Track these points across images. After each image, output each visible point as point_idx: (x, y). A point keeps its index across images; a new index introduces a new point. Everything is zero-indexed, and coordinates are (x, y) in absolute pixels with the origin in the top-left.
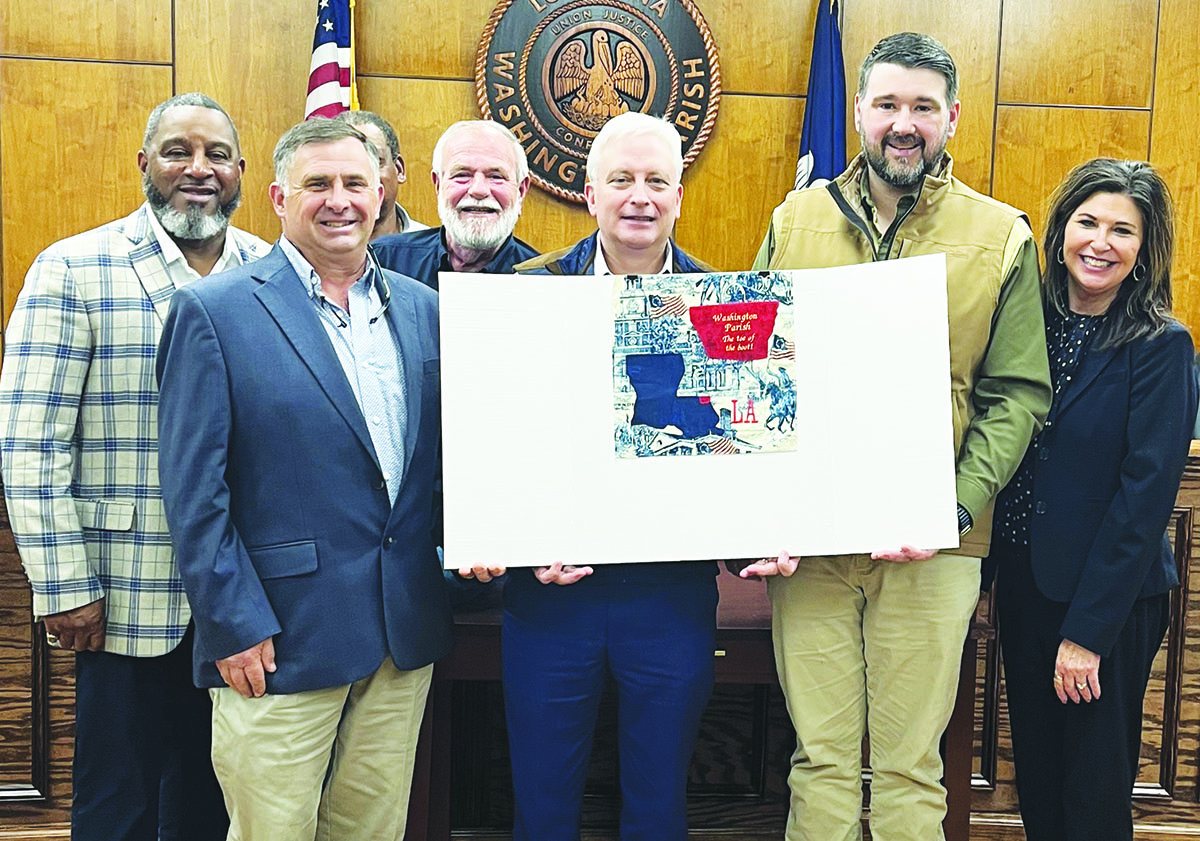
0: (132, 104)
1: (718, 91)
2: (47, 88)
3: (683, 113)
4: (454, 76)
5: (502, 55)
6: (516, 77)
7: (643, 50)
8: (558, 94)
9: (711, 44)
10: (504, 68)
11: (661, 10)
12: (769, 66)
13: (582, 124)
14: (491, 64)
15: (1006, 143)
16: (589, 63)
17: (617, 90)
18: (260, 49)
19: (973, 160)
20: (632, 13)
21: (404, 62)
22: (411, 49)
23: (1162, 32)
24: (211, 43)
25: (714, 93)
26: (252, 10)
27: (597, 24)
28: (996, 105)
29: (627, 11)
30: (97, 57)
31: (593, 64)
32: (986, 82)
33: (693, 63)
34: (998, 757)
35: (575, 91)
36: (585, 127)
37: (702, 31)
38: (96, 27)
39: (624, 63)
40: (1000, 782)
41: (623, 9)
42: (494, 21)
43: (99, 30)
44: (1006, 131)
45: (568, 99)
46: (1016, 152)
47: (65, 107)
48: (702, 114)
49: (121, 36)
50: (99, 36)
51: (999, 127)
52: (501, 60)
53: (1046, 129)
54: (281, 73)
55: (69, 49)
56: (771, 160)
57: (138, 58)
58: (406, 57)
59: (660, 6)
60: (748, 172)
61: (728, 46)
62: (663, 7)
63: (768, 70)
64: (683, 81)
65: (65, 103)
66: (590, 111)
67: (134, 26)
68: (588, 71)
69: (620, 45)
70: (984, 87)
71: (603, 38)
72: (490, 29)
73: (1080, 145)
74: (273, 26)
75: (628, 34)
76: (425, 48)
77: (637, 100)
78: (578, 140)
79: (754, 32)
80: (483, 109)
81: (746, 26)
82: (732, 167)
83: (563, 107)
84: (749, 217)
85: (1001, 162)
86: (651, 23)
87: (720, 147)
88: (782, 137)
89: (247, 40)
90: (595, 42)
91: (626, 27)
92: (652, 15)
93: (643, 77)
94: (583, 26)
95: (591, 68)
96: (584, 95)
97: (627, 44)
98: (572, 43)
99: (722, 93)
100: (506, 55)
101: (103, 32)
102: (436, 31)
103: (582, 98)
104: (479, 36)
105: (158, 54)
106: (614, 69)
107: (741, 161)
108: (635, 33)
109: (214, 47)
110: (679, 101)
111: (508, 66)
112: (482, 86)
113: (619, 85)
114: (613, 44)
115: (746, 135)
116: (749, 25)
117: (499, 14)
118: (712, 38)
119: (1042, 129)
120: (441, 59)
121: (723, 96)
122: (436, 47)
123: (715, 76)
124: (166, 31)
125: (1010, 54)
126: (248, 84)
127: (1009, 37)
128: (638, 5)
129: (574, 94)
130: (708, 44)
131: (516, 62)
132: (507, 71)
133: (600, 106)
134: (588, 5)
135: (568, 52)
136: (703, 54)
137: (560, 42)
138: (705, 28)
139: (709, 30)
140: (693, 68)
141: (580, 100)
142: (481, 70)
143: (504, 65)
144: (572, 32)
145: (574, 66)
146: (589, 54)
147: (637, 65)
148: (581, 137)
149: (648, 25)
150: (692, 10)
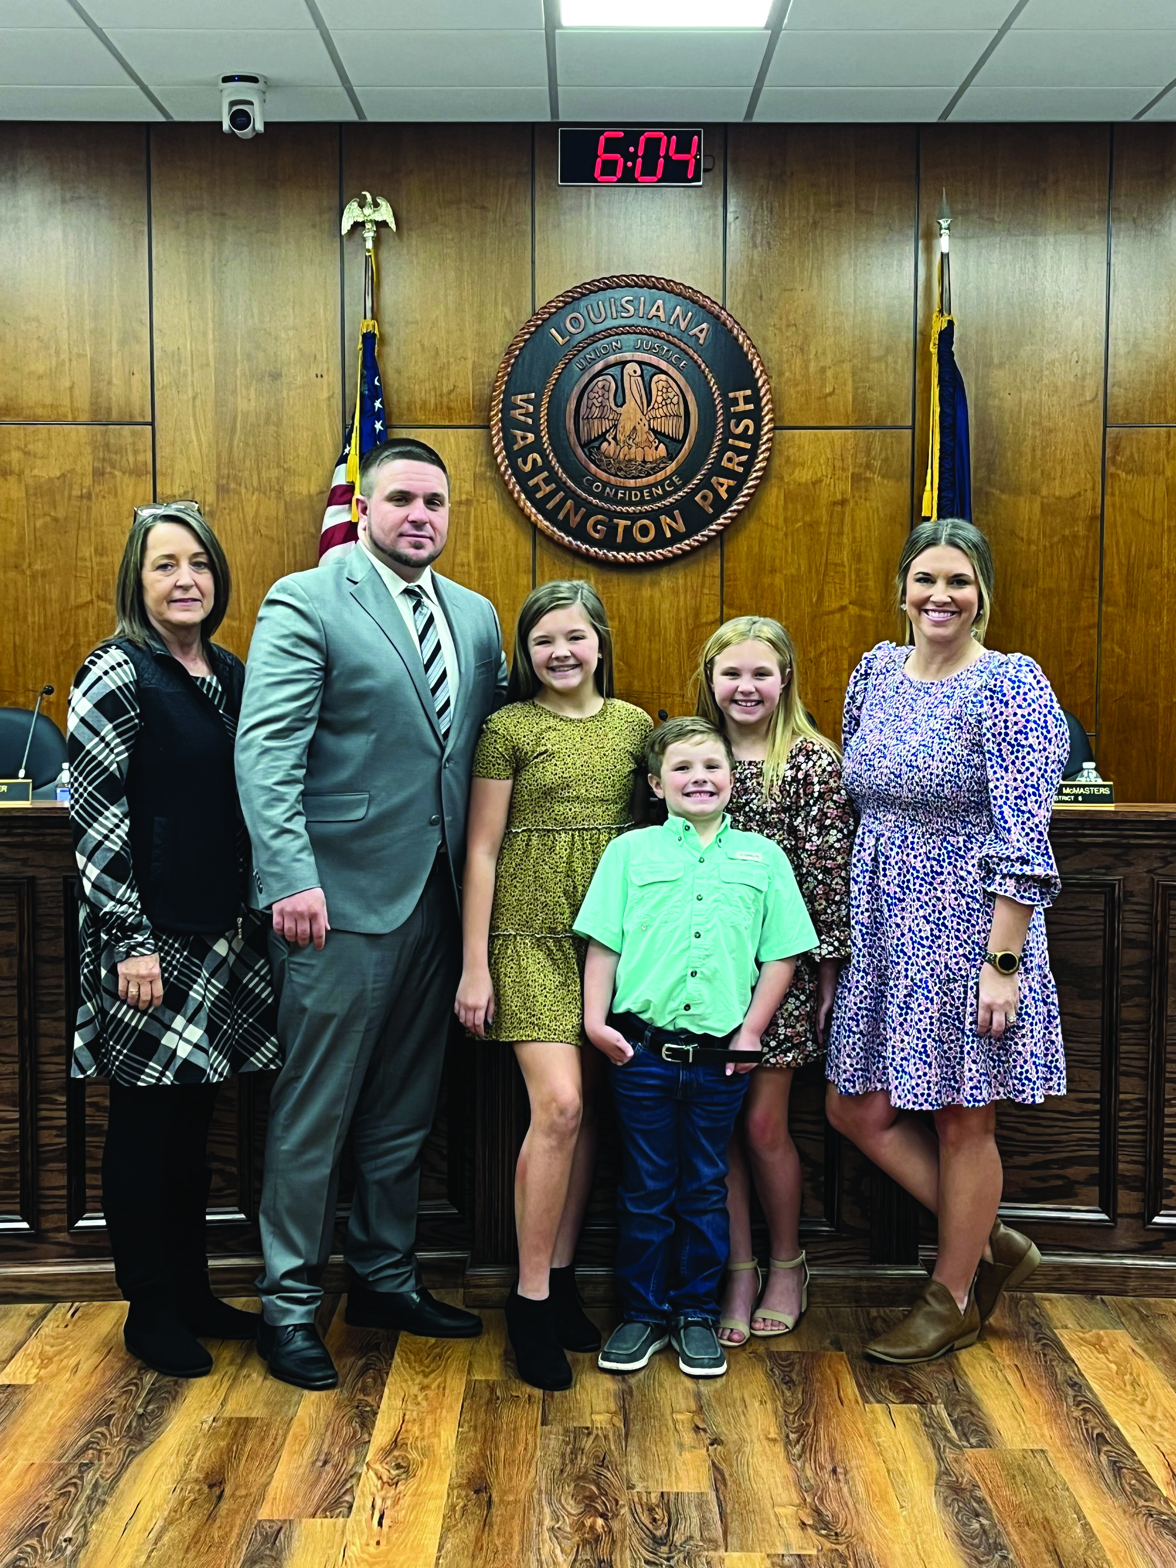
0: (108, 470)
1: (770, 426)
2: (16, 455)
3: (729, 454)
4: (466, 423)
5: (519, 397)
6: (535, 416)
7: (682, 382)
8: (584, 437)
9: (762, 371)
10: (523, 411)
11: (702, 336)
12: (831, 394)
13: (613, 471)
14: (508, 406)
15: (1119, 472)
16: (620, 401)
17: (653, 430)
18: (249, 402)
19: (1079, 494)
20: (669, 341)
21: (409, 409)
22: (417, 394)
24: (194, 398)
26: (239, 357)
27: (628, 356)
28: (1105, 427)
29: (663, 339)
30: (70, 419)
31: (624, 402)
32: (1092, 401)
33: (740, 394)
34: (1119, 1186)
35: (604, 434)
36: (616, 475)
37: (750, 357)
38: (68, 384)
39: (660, 399)
40: (1122, 1216)
41: (658, 337)
42: (510, 358)
43: (71, 388)
44: (1119, 458)
45: (596, 444)
46: (1130, 482)
47: (35, 476)
48: (753, 454)
49: (96, 395)
50: (71, 396)
51: (1108, 454)
52: (519, 403)
53: (1168, 453)
54: (273, 428)
55: (40, 411)
56: (834, 503)
57: (114, 417)
58: (411, 403)
59: (701, 331)
60: (807, 518)
61: (781, 374)
62: (704, 332)
63: (829, 399)
64: (728, 416)
65: (36, 472)
66: (621, 456)
67: (110, 383)
68: (619, 410)
69: (655, 378)
70: (1091, 407)
71: (635, 372)
72: (506, 368)
74: (263, 377)
75: (663, 365)
76: (433, 393)
77: (677, 440)
78: (608, 490)
79: (812, 356)
80: (499, 460)
81: (802, 349)
82: (789, 513)
83: (591, 453)
84: (810, 572)
85: (1113, 494)
86: (691, 352)
87: (775, 491)
88: (847, 477)
89: (234, 392)
90: (626, 378)
91: (661, 357)
92: (692, 342)
93: (682, 414)
94: (612, 359)
95: (621, 406)
96: (615, 438)
97: (663, 377)
98: (600, 378)
99: (775, 428)
100: (525, 396)
101: (76, 392)
102: (445, 373)
103: (613, 442)
104: (493, 375)
105: (136, 412)
106: (648, 405)
107: (799, 507)
108: (671, 363)
109: (198, 402)
110: (724, 440)
111: (527, 408)
112: (497, 433)
113: (655, 424)
114: (647, 378)
115: (804, 475)
116: (806, 348)
117: (515, 350)
118: (763, 365)
119: (1162, 454)
120: (452, 405)
121: (777, 431)
122: (445, 390)
123: (766, 409)
124: (144, 386)
125: (1120, 367)
126: (236, 442)
127: (1118, 346)
128: (675, 331)
129: (602, 437)
130: (758, 373)
131: (537, 405)
132: (526, 415)
133: (633, 449)
134: (617, 334)
135: (596, 389)
136: (752, 384)
137: (586, 378)
138: (753, 354)
139: (759, 356)
140: (741, 401)
141: (610, 443)
142: (496, 414)
143: (522, 407)
144: (599, 366)
145: (602, 406)
146: (620, 390)
147: (675, 400)
148: (612, 486)
149: (687, 354)
150: (738, 334)
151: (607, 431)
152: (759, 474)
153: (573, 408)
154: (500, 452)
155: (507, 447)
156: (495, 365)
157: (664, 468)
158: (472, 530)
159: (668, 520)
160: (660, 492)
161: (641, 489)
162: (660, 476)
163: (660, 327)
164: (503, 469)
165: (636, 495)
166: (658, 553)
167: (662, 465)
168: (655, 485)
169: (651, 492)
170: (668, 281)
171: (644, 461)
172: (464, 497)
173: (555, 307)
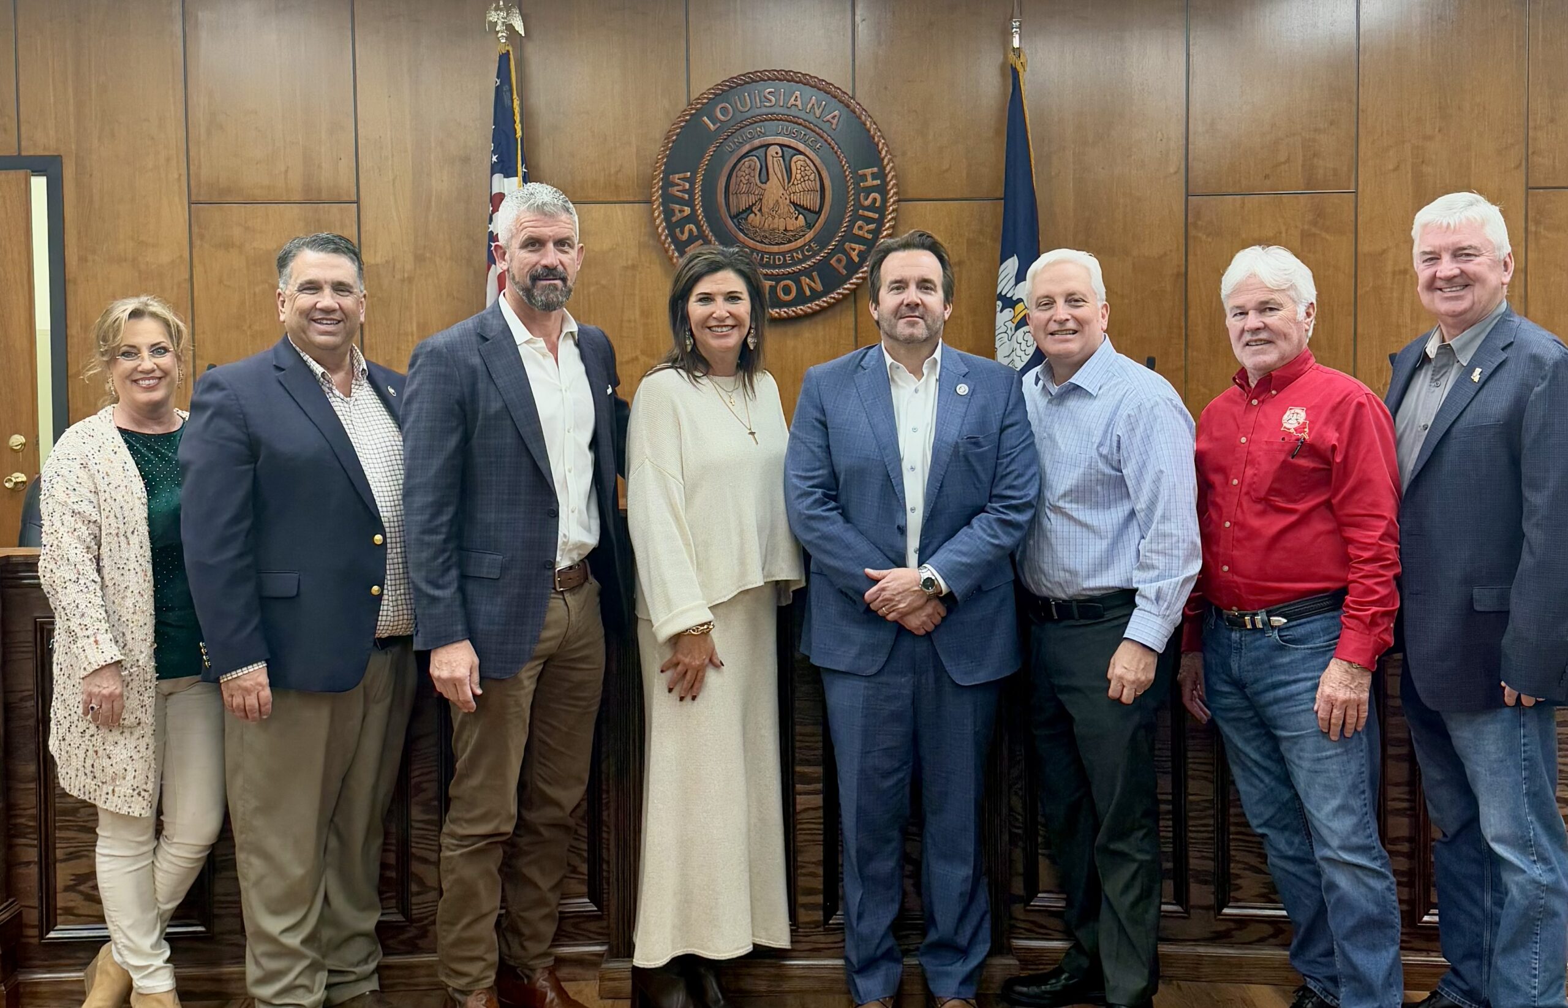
1: (896, 197)
2: (237, 232)
3: (860, 223)
4: (631, 199)
5: (677, 176)
6: (691, 192)
7: (818, 161)
8: (734, 211)
9: (887, 152)
10: (680, 188)
11: (835, 122)
12: (947, 171)
13: (758, 239)
14: (667, 184)
15: (1200, 235)
16: (764, 179)
17: (793, 203)
18: (442, 182)
19: (1165, 254)
20: (805, 127)
21: (581, 187)
22: (589, 175)
23: (1363, 111)
24: (394, 180)
25: (891, 200)
26: (433, 145)
27: (770, 139)
28: (1187, 195)
29: (800, 124)
30: (285, 198)
31: (768, 179)
32: (1176, 173)
33: (868, 171)
35: (751, 207)
36: (762, 242)
37: (876, 139)
38: (283, 169)
39: (799, 176)
41: (796, 123)
42: (668, 143)
43: (286, 171)
44: (1200, 223)
45: (744, 216)
46: (1210, 243)
47: (254, 248)
48: (880, 222)
49: (308, 176)
50: (286, 178)
51: (1190, 220)
52: (677, 181)
53: (1240, 220)
57: (324, 196)
58: (582, 180)
59: (834, 117)
61: (904, 154)
62: (836, 119)
63: (946, 175)
64: (858, 191)
65: (254, 245)
66: (766, 225)
67: (320, 167)
68: (763, 186)
69: (795, 159)
71: (777, 153)
72: (664, 151)
73: (1281, 233)
74: (455, 161)
75: (801, 147)
76: (602, 173)
77: (815, 213)
78: (755, 255)
79: (931, 138)
80: (660, 230)
81: (922, 132)
83: (739, 223)
85: (1196, 255)
86: (825, 135)
89: (429, 174)
90: (769, 158)
91: (800, 141)
92: (827, 126)
93: (819, 189)
94: (757, 142)
95: (766, 183)
97: (801, 157)
98: (747, 159)
99: (899, 201)
100: (681, 175)
101: (290, 175)
102: (612, 156)
103: (758, 214)
104: (655, 156)
105: (343, 193)
106: (789, 182)
108: (808, 146)
109: (397, 183)
110: (855, 211)
111: (684, 186)
112: (658, 207)
113: (794, 198)
114: (787, 158)
116: (925, 131)
117: (673, 135)
118: (887, 146)
120: (619, 183)
121: (902, 203)
122: (613, 170)
124: (350, 169)
125: (1199, 143)
126: (431, 218)
127: (1197, 127)
128: (811, 118)
129: (749, 209)
130: (884, 153)
131: (692, 181)
132: (684, 191)
133: (776, 220)
134: (761, 121)
135: (743, 168)
136: (878, 161)
137: (734, 160)
138: (878, 137)
139: (884, 139)
140: (869, 178)
141: (756, 215)
142: (657, 191)
143: (678, 185)
144: (747, 148)
145: (749, 182)
146: (764, 169)
147: (812, 177)
148: (758, 252)
149: (822, 137)
150: (866, 120)
151: (753, 205)
153: (724, 184)
154: (661, 223)
155: (667, 219)
156: (656, 149)
157: (804, 236)
158: (637, 292)
159: (807, 280)
160: (800, 256)
161: (783, 254)
162: (800, 243)
163: (799, 114)
164: (663, 238)
165: (779, 259)
166: (800, 309)
167: (801, 234)
168: (796, 250)
169: (792, 258)
170: (804, 75)
171: (786, 230)
172: (630, 263)
173: (707, 98)
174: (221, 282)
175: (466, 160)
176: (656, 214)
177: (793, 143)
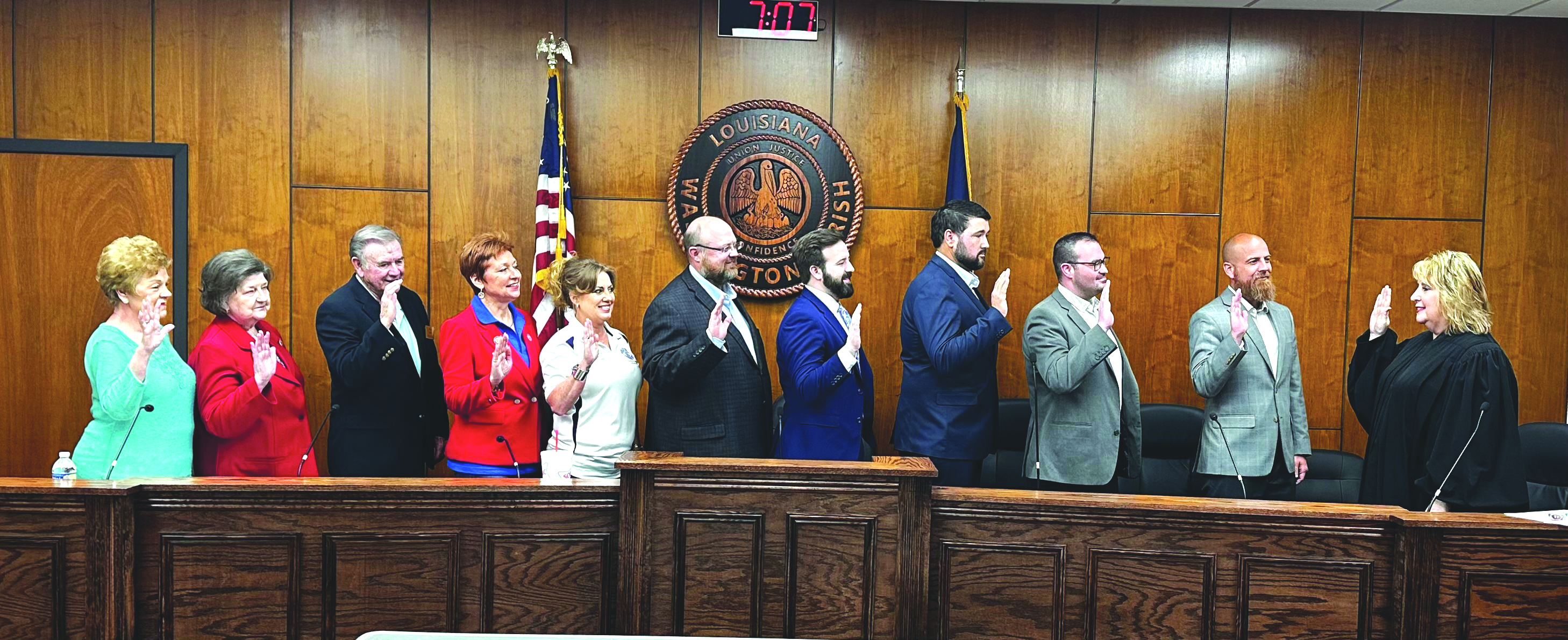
0: (396, 222)
1: (861, 206)
2: (329, 211)
3: (833, 224)
4: (651, 198)
5: (688, 181)
6: (699, 195)
7: (801, 174)
8: (732, 211)
9: (856, 169)
10: (690, 191)
11: (815, 143)
12: (904, 185)
13: (752, 234)
14: (680, 187)
16: (757, 185)
17: (780, 207)
18: (498, 178)
20: (792, 146)
21: (611, 187)
22: (617, 176)
23: (1227, 152)
24: (459, 174)
25: (858, 208)
26: (491, 148)
27: (764, 155)
28: (1090, 213)
29: (788, 144)
30: (369, 186)
31: (761, 187)
32: (1081, 196)
33: (841, 184)
35: (746, 208)
36: (754, 237)
37: (848, 159)
38: (368, 162)
39: (785, 186)
41: (784, 143)
42: (682, 155)
43: (370, 164)
45: (741, 215)
47: (343, 225)
48: (849, 225)
49: (388, 169)
50: (370, 170)
52: (687, 185)
53: (1132, 233)
54: (514, 197)
55: (347, 180)
56: (905, 260)
57: (401, 187)
58: (613, 182)
59: (814, 140)
60: (886, 270)
61: (870, 171)
62: (817, 141)
63: (902, 189)
64: (832, 199)
65: (343, 222)
66: (758, 223)
67: (398, 162)
68: (756, 192)
69: (782, 171)
70: (1080, 199)
71: (768, 166)
72: (678, 161)
73: (1161, 246)
74: (508, 161)
75: (788, 162)
76: (628, 177)
77: (796, 214)
78: (748, 246)
79: (891, 159)
80: (673, 224)
81: (884, 154)
82: (874, 266)
83: (737, 221)
84: (887, 306)
86: (807, 154)
87: (864, 250)
88: (913, 243)
89: (487, 171)
90: (762, 170)
91: (787, 157)
92: (809, 146)
93: (801, 196)
94: (752, 157)
95: (758, 190)
96: (753, 211)
97: (788, 170)
98: (744, 170)
99: (864, 207)
100: (692, 181)
101: (374, 168)
102: (637, 163)
103: (752, 214)
104: (670, 165)
105: (417, 183)
106: (777, 190)
107: (880, 262)
108: (793, 161)
109: (461, 177)
110: (829, 215)
111: (693, 189)
112: (672, 205)
113: (781, 203)
114: (777, 171)
115: (884, 241)
116: (886, 154)
117: (685, 149)
118: (856, 164)
119: (1128, 233)
120: (641, 184)
121: (866, 210)
122: (636, 175)
123: (859, 194)
124: (424, 164)
125: (1102, 173)
126: (488, 206)
127: (1100, 159)
128: (796, 139)
129: (745, 211)
130: (853, 170)
131: (700, 186)
132: (693, 193)
133: (766, 220)
134: (756, 140)
135: (741, 178)
136: (849, 177)
137: (734, 169)
138: (850, 157)
139: (854, 158)
140: (841, 189)
141: (750, 215)
142: (672, 193)
143: (689, 188)
144: (744, 161)
145: (745, 189)
146: (758, 180)
147: (796, 187)
148: (751, 244)
149: (805, 155)
150: (840, 143)
151: (749, 207)
152: (853, 239)
153: (725, 189)
154: (674, 218)
155: (679, 215)
156: (671, 159)
157: (787, 233)
158: (653, 272)
160: (784, 249)
161: (771, 247)
162: (784, 238)
163: (788, 136)
164: (675, 230)
165: (768, 251)
166: (782, 291)
167: (786, 231)
168: (781, 244)
169: (778, 250)
170: (792, 105)
171: (774, 228)
172: (648, 248)
173: (714, 120)
174: (314, 251)
175: (517, 161)
176: (670, 211)
177: (782, 159)
